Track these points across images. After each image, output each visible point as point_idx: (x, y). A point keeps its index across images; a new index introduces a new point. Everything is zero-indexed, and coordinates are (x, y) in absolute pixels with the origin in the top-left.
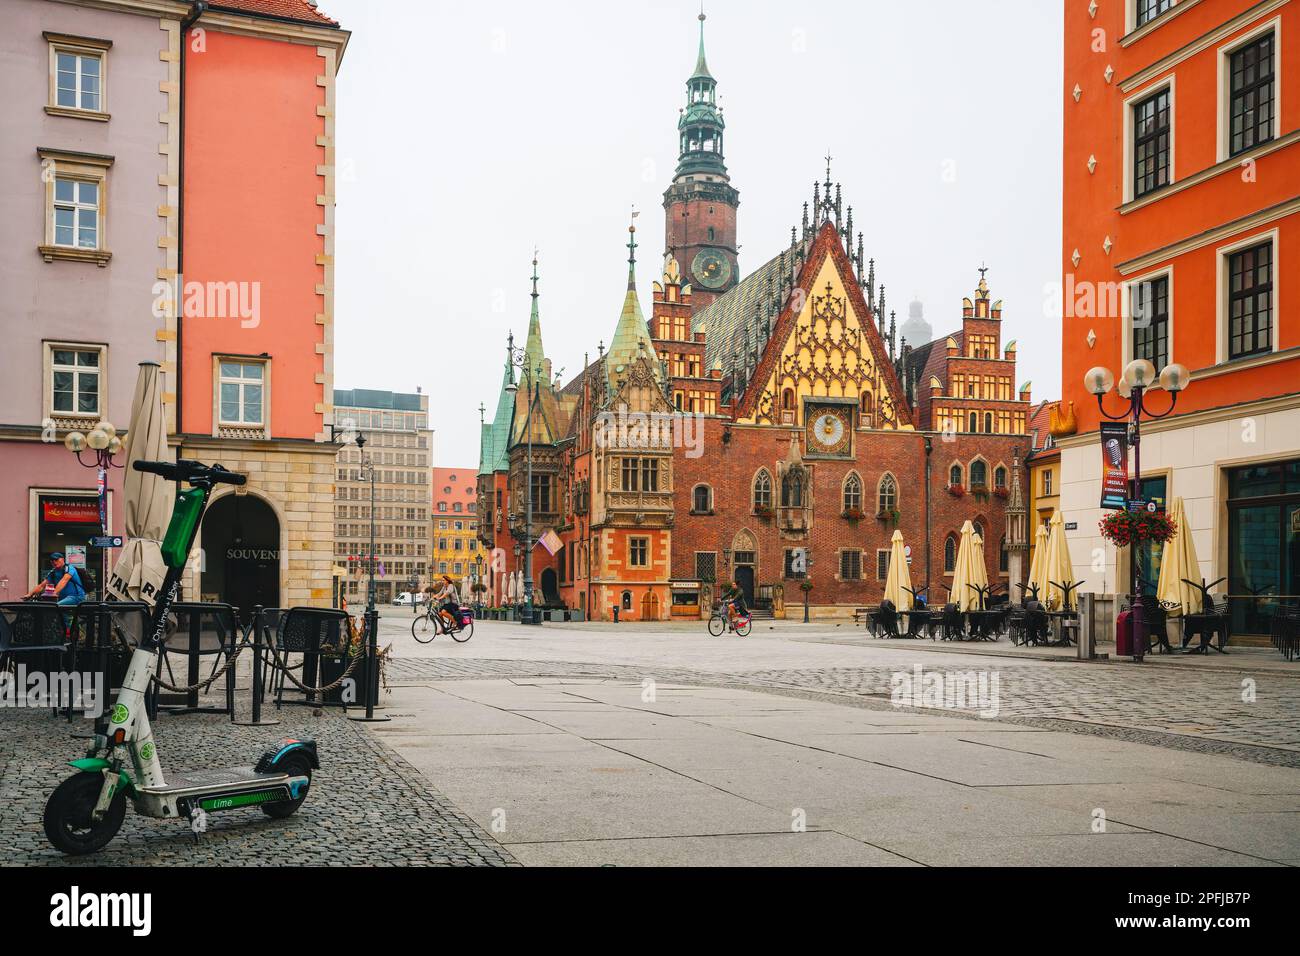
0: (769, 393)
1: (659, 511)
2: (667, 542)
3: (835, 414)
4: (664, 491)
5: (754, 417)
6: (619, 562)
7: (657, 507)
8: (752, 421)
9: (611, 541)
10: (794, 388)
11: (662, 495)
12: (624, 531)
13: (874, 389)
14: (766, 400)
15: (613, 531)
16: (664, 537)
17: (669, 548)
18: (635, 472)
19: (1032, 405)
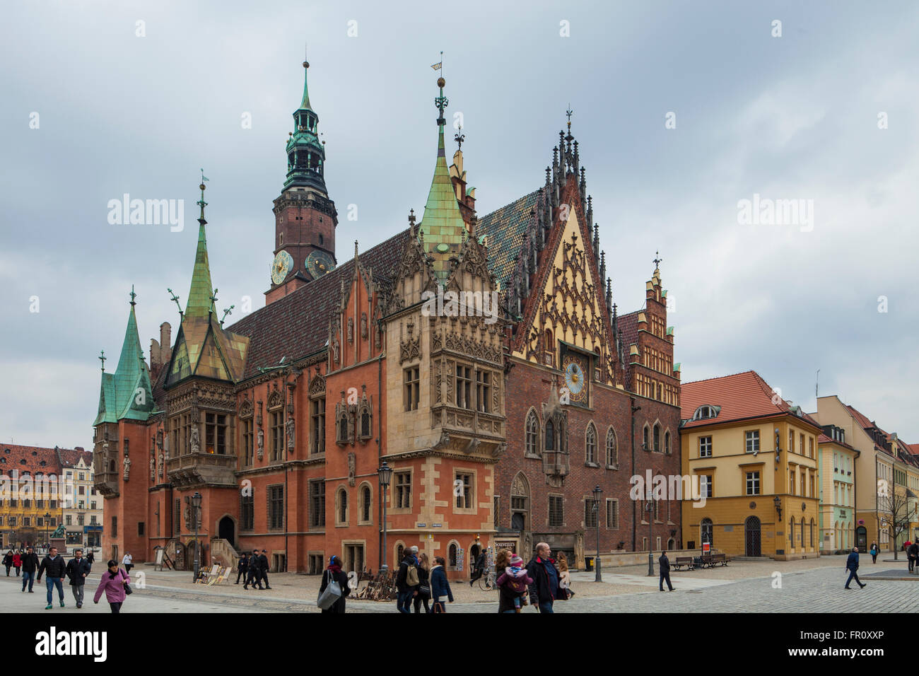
0: (535, 329)
1: (489, 438)
2: (490, 480)
3: (578, 363)
4: (495, 414)
5: (525, 352)
6: (446, 504)
7: (489, 433)
8: (523, 357)
9: (437, 475)
10: (552, 330)
11: (495, 418)
12: (451, 463)
13: (602, 345)
14: (534, 336)
15: (439, 461)
16: (488, 473)
17: (492, 486)
18: (468, 384)
19: (681, 383)
